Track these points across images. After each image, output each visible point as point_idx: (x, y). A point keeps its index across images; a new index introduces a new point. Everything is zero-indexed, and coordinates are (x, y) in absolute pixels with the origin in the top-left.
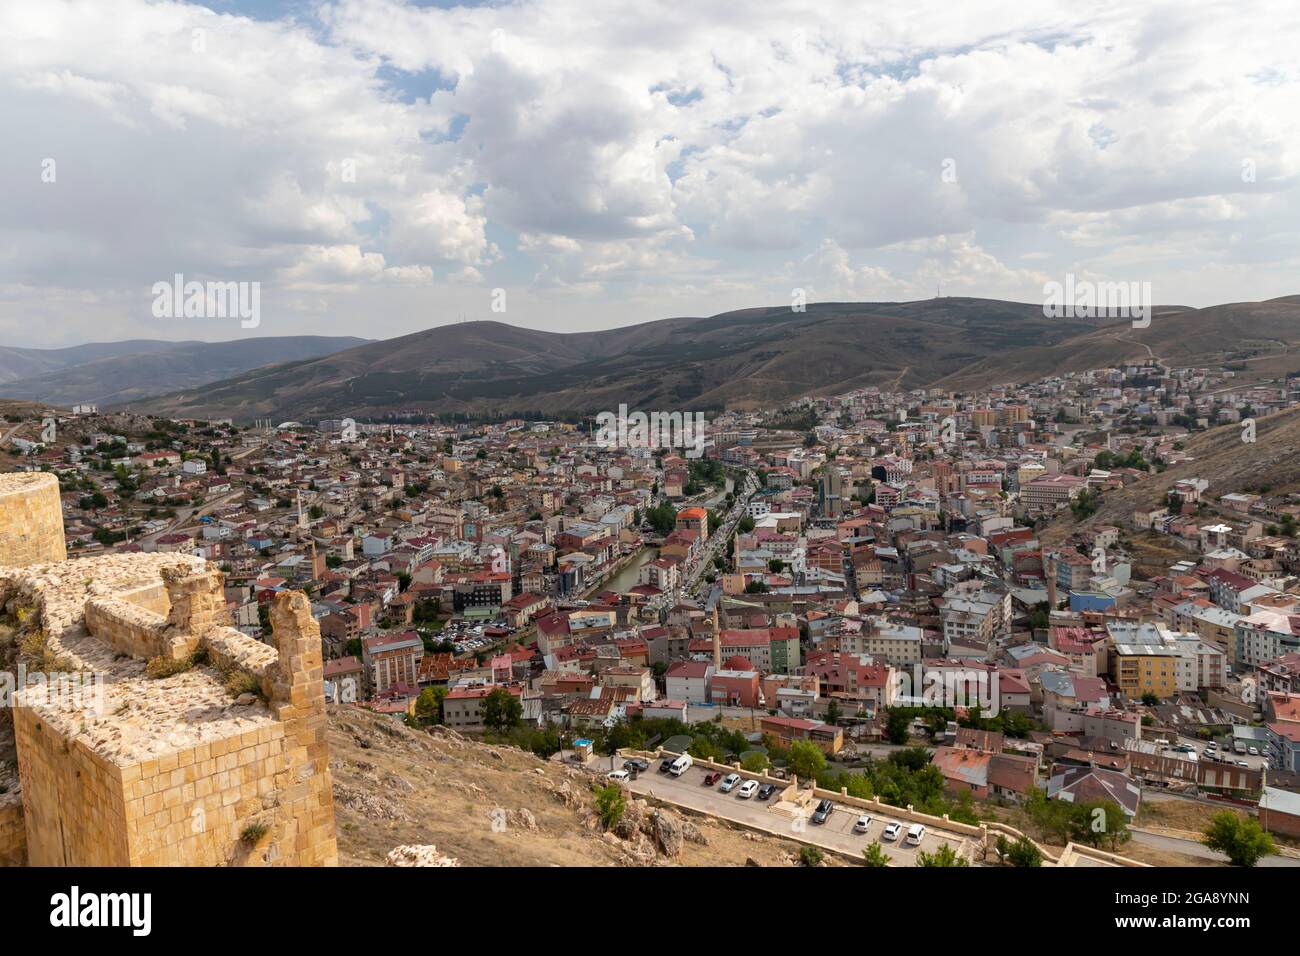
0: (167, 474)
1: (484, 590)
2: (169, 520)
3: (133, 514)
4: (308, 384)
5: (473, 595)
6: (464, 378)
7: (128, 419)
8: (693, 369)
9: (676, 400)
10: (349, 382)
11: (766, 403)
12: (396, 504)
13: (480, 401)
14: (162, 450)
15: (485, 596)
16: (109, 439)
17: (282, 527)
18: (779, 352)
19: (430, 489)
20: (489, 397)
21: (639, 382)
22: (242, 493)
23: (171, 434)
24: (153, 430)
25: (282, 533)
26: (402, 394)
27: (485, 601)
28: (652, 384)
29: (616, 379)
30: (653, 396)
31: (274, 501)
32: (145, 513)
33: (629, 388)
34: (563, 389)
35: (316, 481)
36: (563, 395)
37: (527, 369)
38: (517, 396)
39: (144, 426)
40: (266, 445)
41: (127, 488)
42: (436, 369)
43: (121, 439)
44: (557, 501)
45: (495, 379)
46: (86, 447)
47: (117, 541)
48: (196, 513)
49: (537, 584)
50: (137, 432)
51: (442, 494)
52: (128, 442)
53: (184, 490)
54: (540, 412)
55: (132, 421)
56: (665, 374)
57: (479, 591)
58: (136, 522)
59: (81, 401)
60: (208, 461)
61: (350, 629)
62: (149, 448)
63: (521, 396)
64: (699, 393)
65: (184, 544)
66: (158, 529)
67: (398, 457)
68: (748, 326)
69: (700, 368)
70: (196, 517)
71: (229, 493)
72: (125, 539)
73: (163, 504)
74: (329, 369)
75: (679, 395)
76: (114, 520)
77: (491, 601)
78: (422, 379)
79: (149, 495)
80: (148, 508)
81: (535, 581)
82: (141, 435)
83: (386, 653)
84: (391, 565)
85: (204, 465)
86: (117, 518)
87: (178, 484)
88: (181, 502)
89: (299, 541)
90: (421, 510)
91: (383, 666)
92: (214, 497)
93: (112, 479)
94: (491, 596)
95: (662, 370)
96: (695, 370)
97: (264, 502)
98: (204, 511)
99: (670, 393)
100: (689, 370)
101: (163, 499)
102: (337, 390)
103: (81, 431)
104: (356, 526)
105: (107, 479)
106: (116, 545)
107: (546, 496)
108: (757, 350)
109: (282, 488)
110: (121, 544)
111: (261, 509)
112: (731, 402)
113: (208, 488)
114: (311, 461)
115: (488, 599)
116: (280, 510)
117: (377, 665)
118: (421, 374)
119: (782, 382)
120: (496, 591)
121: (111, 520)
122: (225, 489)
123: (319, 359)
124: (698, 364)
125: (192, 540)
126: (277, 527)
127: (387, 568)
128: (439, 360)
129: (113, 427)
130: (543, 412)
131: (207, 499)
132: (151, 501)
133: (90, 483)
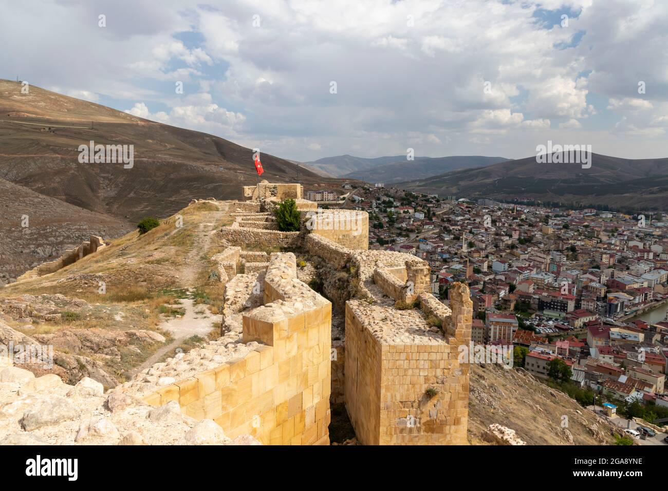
0: (408, 217)
1: (557, 302)
2: (406, 238)
3: (392, 234)
4: (475, 180)
5: (550, 303)
6: (561, 183)
7: (395, 191)
10: (496, 181)
12: (512, 247)
13: (570, 196)
14: (407, 206)
15: (557, 306)
16: (387, 199)
17: (454, 249)
19: (532, 241)
20: (574, 194)
22: (438, 230)
23: (411, 199)
24: (405, 197)
25: (454, 252)
26: (523, 189)
27: (557, 309)
31: (452, 236)
32: (397, 233)
34: (625, 193)
35: (473, 229)
37: (602, 179)
38: (594, 195)
39: (401, 194)
40: (452, 209)
41: (392, 222)
42: (545, 177)
43: (392, 199)
44: (612, 259)
45: (581, 184)
46: (378, 202)
47: (385, 244)
48: (417, 237)
49: (591, 306)
50: (398, 197)
51: (539, 245)
52: (394, 201)
53: (414, 226)
54: (607, 206)
55: (396, 192)
57: (554, 302)
58: (393, 237)
59: (378, 182)
60: (425, 213)
61: (481, 306)
62: (402, 204)
63: (596, 196)
65: (411, 250)
66: (402, 241)
67: (517, 222)
70: (417, 239)
71: (433, 229)
72: (388, 244)
73: (405, 231)
74: (486, 174)
76: (385, 235)
77: (561, 309)
78: (536, 181)
79: (400, 226)
80: (399, 231)
81: (590, 304)
83: (497, 323)
84: (506, 278)
85: (423, 215)
87: (412, 222)
88: (412, 231)
89: (461, 258)
90: (526, 252)
91: (495, 329)
92: (426, 230)
94: (561, 306)
97: (448, 236)
98: (421, 236)
101: (405, 228)
102: (490, 184)
103: (377, 195)
104: (490, 255)
105: (385, 216)
106: (385, 246)
107: (604, 256)
109: (456, 230)
110: (387, 245)
111: (446, 239)
113: (424, 226)
114: (472, 219)
115: (559, 307)
116: (455, 241)
117: (492, 327)
118: (535, 179)
120: (564, 304)
122: (431, 227)
123: (482, 168)
125: (414, 249)
126: (452, 249)
127: (504, 279)
128: (547, 172)
129: (389, 194)
130: (610, 207)
131: (423, 231)
132: (400, 229)
133: (378, 218)
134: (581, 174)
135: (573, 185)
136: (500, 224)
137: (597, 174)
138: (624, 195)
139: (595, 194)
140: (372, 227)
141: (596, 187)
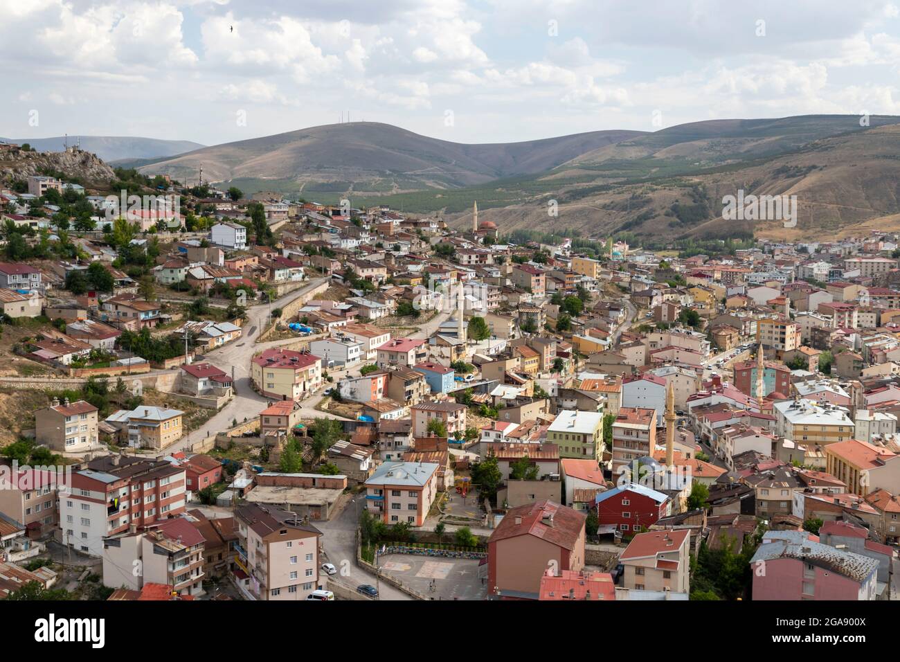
2: (238, 321)
3: (163, 309)
7: (79, 159)
8: (691, 186)
9: (678, 224)
11: (811, 232)
16: (61, 188)
17: (446, 351)
18: (814, 167)
21: (619, 198)
22: (326, 286)
24: (117, 180)
25: (446, 363)
28: (636, 202)
29: (583, 194)
30: (645, 217)
31: (391, 304)
32: (187, 308)
33: (605, 207)
36: (510, 212)
39: (103, 172)
40: (298, 218)
41: (135, 262)
42: (319, 178)
43: (76, 188)
47: (171, 357)
48: (277, 313)
50: (96, 181)
52: (87, 194)
53: (238, 272)
55: (84, 163)
56: (653, 190)
58: (174, 324)
60: (248, 226)
64: (706, 217)
66: (227, 338)
68: (724, 140)
69: (700, 183)
70: (282, 321)
71: (308, 283)
72: (180, 354)
73: (213, 294)
75: (678, 217)
76: (142, 316)
79: (181, 275)
80: (188, 301)
82: (101, 185)
85: (244, 234)
86: (147, 313)
87: (221, 260)
88: (242, 293)
92: (289, 288)
93: (104, 245)
95: (647, 184)
96: (694, 186)
97: (374, 305)
98: (287, 312)
99: (667, 215)
100: (685, 186)
101: (209, 286)
106: (169, 364)
108: (778, 164)
110: (176, 362)
111: (373, 316)
112: (761, 230)
113: (272, 271)
114: (388, 245)
116: (403, 321)
119: (830, 206)
121: (136, 316)
122: (298, 277)
124: (696, 180)
126: (435, 350)
128: (320, 167)
129: (59, 169)
131: (280, 290)
132: (184, 287)
133: (72, 247)
134: (388, 172)
135: (379, 194)
136: (474, 258)
137: (419, 172)
138: (507, 208)
139: (444, 209)
140: (57, 287)
141: (440, 196)
